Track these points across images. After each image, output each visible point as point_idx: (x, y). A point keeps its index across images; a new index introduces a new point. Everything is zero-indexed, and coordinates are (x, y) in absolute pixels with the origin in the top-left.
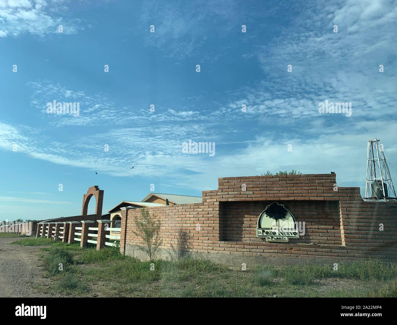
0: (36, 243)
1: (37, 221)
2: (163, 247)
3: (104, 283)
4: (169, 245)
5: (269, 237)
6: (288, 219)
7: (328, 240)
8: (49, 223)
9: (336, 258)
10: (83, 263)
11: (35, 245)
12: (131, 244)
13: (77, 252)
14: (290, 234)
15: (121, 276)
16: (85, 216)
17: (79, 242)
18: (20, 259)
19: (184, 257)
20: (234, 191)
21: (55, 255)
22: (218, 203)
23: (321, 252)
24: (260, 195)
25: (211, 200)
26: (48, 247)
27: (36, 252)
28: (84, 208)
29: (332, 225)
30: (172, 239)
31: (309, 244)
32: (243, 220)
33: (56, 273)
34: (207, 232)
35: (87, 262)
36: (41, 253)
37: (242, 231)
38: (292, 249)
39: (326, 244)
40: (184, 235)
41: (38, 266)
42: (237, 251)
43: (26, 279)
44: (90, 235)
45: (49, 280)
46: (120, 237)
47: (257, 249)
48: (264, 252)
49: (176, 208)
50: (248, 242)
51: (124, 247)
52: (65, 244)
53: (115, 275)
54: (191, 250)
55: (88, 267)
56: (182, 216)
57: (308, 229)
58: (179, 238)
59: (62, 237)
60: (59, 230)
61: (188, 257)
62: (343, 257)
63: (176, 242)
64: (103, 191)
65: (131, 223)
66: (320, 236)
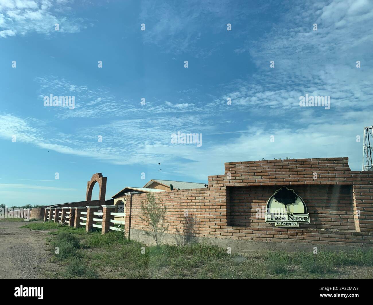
0: (44, 227)
1: (45, 206)
2: (169, 232)
3: (111, 268)
4: (175, 230)
5: (278, 222)
6: (298, 204)
7: (340, 225)
8: (55, 208)
9: (350, 245)
10: (89, 247)
11: (42, 229)
12: (136, 228)
13: (83, 236)
14: (301, 219)
15: (128, 261)
16: (89, 201)
17: (84, 226)
18: (29, 242)
19: (190, 242)
20: (241, 176)
21: (62, 240)
22: (225, 188)
23: (334, 238)
24: (269, 179)
25: (218, 185)
26: (55, 231)
27: (43, 235)
28: (88, 194)
29: (345, 211)
30: (178, 224)
31: (321, 230)
32: (251, 205)
33: (64, 257)
34: (213, 217)
35: (93, 246)
36: (49, 237)
37: (250, 216)
38: (303, 234)
39: (339, 229)
40: (190, 220)
41: (46, 251)
42: (245, 237)
43: (34, 264)
44: (95, 219)
45: (56, 265)
46: (125, 222)
47: (267, 234)
48: (274, 238)
49: (182, 193)
50: (257, 227)
51: (128, 231)
52: (71, 228)
53: (122, 260)
54: (197, 235)
55: (94, 251)
56: (188, 201)
57: (319, 214)
58: (185, 223)
59: (68, 222)
60: (65, 214)
61: (195, 242)
62: (358, 243)
63: (182, 227)
64: (106, 178)
65: (135, 208)
66: (332, 221)
